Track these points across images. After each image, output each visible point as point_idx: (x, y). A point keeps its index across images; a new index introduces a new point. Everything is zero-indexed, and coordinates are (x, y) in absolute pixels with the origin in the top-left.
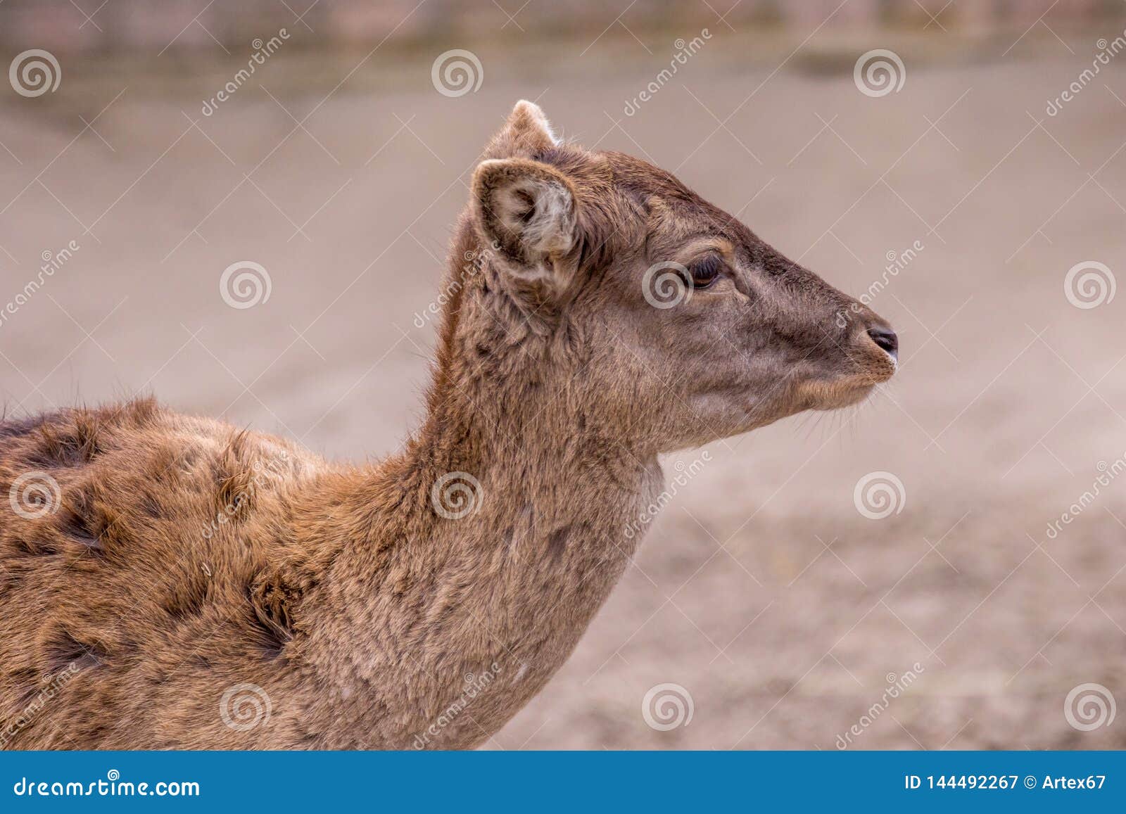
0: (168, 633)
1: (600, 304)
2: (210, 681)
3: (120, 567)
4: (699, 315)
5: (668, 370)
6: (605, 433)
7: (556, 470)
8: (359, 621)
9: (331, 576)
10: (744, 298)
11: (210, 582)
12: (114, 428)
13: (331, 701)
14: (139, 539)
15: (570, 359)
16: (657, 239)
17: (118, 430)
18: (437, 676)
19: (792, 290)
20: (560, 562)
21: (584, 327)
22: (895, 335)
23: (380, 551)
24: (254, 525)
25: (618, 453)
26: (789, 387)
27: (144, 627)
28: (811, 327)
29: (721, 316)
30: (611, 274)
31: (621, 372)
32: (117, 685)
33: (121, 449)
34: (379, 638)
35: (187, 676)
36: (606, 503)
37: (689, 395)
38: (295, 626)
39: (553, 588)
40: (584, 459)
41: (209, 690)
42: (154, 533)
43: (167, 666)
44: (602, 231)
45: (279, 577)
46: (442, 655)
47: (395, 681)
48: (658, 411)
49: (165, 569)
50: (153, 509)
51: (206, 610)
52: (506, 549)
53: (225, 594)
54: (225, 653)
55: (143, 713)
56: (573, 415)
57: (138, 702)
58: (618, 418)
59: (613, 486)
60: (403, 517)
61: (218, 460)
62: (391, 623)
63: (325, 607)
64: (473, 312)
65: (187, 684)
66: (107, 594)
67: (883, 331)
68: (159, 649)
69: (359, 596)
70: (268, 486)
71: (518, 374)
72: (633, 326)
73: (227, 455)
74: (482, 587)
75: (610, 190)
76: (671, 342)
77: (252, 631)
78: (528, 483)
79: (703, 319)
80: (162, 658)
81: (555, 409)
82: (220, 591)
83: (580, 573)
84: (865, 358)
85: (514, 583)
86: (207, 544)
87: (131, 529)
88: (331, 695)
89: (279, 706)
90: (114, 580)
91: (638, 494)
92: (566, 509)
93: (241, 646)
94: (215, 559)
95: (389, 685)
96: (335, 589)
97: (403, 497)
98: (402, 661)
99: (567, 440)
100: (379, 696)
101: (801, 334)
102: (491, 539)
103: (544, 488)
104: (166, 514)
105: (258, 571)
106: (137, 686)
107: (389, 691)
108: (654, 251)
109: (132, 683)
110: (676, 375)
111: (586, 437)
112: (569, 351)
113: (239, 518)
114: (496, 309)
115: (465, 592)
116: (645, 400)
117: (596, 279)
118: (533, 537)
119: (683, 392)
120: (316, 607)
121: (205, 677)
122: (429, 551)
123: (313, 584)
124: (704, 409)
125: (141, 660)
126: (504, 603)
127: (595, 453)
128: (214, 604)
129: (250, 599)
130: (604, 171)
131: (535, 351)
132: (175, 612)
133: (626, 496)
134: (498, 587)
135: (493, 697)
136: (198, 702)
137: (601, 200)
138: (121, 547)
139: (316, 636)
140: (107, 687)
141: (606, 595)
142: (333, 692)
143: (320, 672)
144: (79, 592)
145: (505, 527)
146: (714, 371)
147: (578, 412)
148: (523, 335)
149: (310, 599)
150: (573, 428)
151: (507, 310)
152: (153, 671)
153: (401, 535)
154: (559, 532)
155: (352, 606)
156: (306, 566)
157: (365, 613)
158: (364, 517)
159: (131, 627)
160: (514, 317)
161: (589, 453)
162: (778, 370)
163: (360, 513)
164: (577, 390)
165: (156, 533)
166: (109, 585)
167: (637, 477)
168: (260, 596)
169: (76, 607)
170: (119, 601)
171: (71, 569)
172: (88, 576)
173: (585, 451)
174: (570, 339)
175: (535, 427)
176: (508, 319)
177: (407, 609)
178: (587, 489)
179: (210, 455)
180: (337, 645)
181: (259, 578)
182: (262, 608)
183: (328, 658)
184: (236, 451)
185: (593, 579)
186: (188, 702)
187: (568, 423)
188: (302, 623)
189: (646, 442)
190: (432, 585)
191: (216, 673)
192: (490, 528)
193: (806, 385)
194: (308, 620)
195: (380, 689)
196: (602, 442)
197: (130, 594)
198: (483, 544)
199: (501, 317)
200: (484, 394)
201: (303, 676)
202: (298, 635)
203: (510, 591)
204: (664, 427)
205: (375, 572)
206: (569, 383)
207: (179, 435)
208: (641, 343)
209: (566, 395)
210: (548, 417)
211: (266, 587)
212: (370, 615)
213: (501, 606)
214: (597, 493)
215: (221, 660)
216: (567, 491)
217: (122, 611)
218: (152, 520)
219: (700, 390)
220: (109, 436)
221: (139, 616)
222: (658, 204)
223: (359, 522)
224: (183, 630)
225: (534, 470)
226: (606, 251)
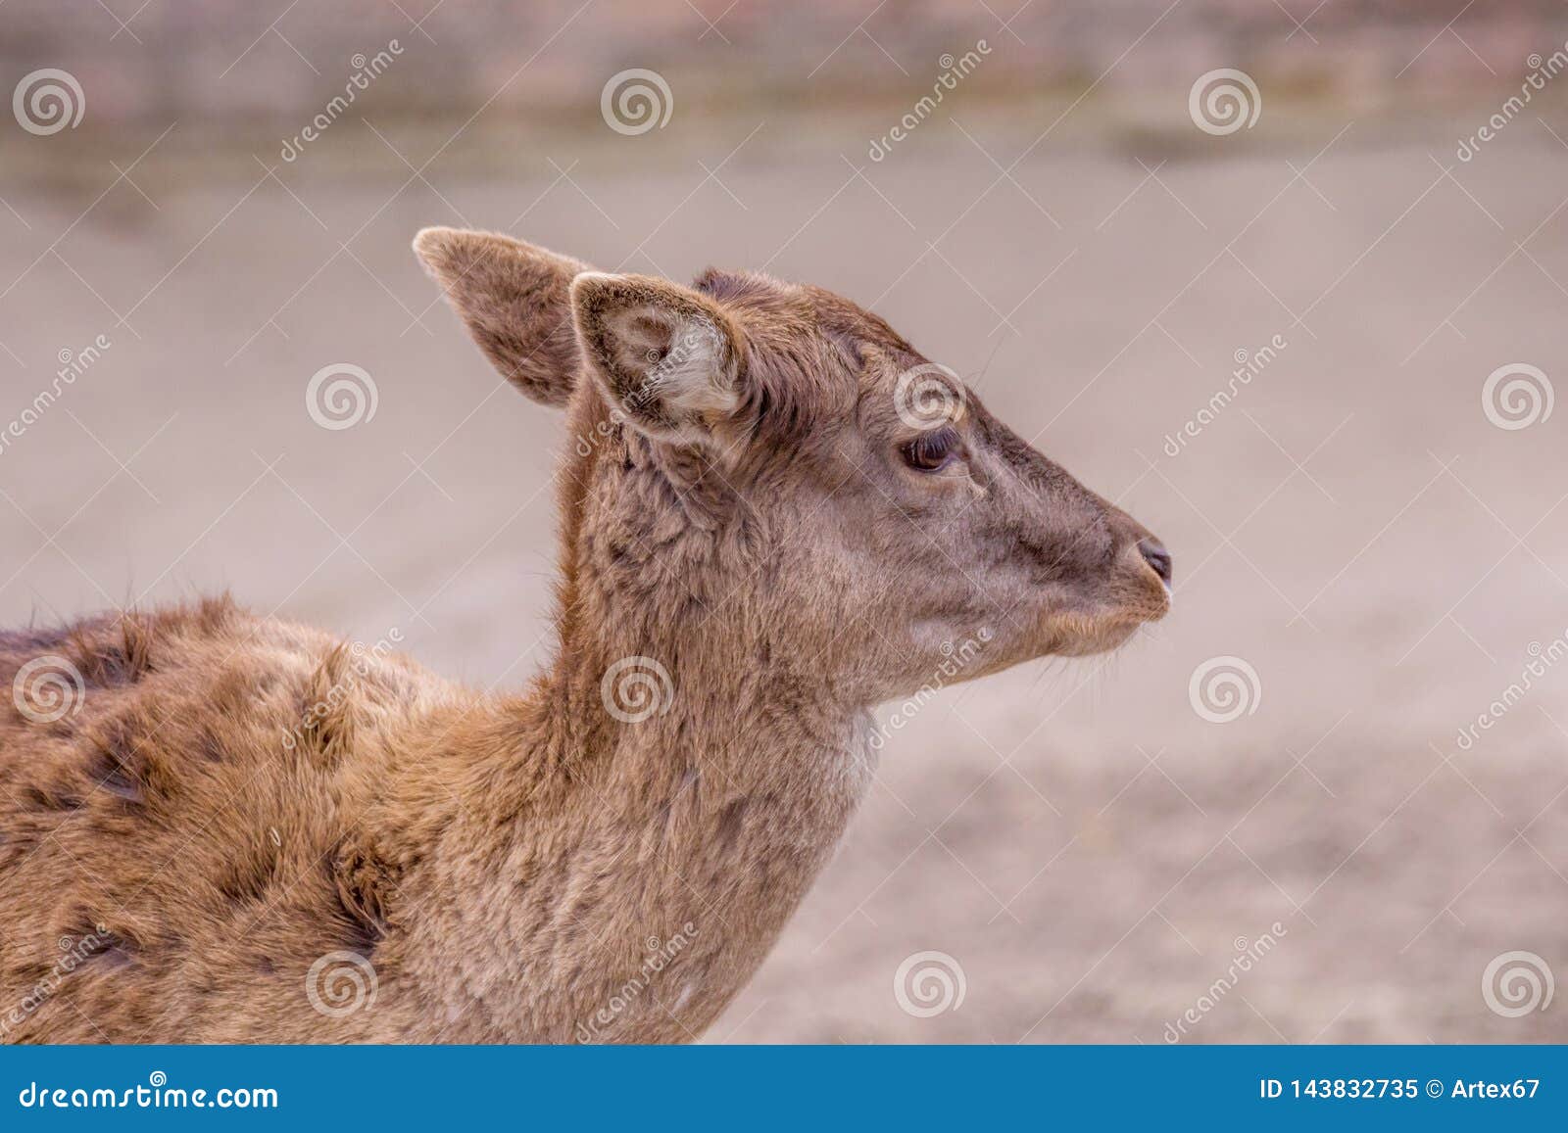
0: (222, 923)
1: (789, 489)
2: (274, 990)
3: (164, 830)
4: (925, 509)
5: (881, 583)
6: (796, 668)
7: (728, 722)
8: (471, 917)
9: (439, 851)
10: (981, 491)
11: (279, 853)
12: (174, 638)
13: (436, 1024)
14: (190, 791)
15: (747, 565)
16: (874, 399)
17: (178, 641)
18: (572, 999)
19: (1038, 486)
20: (734, 847)
21: (770, 519)
22: (1168, 558)
23: (501, 823)
24: (348, 776)
25: (813, 697)
26: (1035, 617)
27: (190, 914)
28: (1065, 538)
29: (953, 512)
30: (806, 449)
31: (821, 584)
32: (152, 993)
33: (179, 667)
34: (496, 943)
35: (243, 983)
36: (799, 766)
37: (908, 620)
38: (390, 920)
39: (725, 882)
40: (767, 706)
41: (273, 1003)
42: (211, 783)
43: (217, 968)
44: (795, 389)
45: (372, 848)
46: (576, 971)
47: (516, 1001)
48: (867, 639)
49: (224, 833)
50: (211, 749)
51: (270, 892)
52: (660, 830)
53: (298, 870)
54: (296, 953)
55: (184, 1033)
56: (752, 644)
57: (179, 1018)
58: (815, 648)
59: (808, 744)
60: (529, 778)
61: (305, 685)
62: (512, 921)
63: (430, 894)
64: (608, 498)
65: (244, 993)
66: (144, 867)
67: (1157, 550)
68: (208, 943)
69: (471, 882)
70: (369, 723)
71: (669, 585)
72: (834, 521)
73: (319, 677)
74: (628, 879)
75: (811, 333)
76: (886, 545)
77: (336, 924)
78: (691, 740)
79: (929, 515)
80: (211, 957)
81: (728, 637)
82: (290, 866)
83: (764, 865)
84: (1134, 584)
85: (674, 874)
86: (278, 801)
87: (181, 777)
88: (436, 1016)
89: (368, 1028)
90: (154, 847)
91: (846, 754)
92: (741, 774)
93: (318, 943)
94: (288, 821)
95: (509, 1007)
96: (442, 869)
97: (530, 753)
98: (525, 976)
99: (742, 680)
100: (495, 1021)
101: (1053, 546)
102: (639, 815)
103: (712, 747)
104: (230, 757)
105: (345, 840)
106: (178, 996)
107: (509, 1014)
108: (870, 417)
109: (172, 991)
110: (892, 591)
111: (771, 675)
112: (745, 553)
113: (329, 764)
114: (641, 493)
115: (604, 884)
116: (851, 623)
117: (783, 455)
118: (698, 814)
119: (900, 615)
120: (418, 894)
121: (267, 985)
122: (561, 826)
123: (417, 859)
124: (926, 641)
125: (184, 960)
126: (659, 903)
127: (782, 698)
128: (282, 884)
129: (332, 878)
130: (801, 307)
131: (698, 550)
132: (232, 894)
133: (828, 757)
134: (650, 881)
135: (649, 1029)
136: (257, 1019)
137: (797, 346)
138: (166, 802)
139: (418, 934)
140: (138, 994)
141: (805, 891)
142: (439, 1012)
143: (422, 985)
144: (106, 861)
145: (656, 799)
146: (939, 589)
147: (760, 640)
148: (680, 528)
149: (411, 880)
150: (752, 662)
151: (656, 492)
152: (199, 974)
153: (525, 804)
154: (732, 806)
155: (463, 896)
156: (408, 833)
157: (479, 907)
158: (482, 777)
159: (173, 914)
160: (665, 505)
161: (773, 697)
162: (1022, 594)
163: (477, 771)
164: (760, 608)
165: (214, 783)
166: (146, 853)
167: (842, 730)
168: (346, 874)
169: (103, 882)
170: (159, 876)
171: (99, 829)
172: (121, 839)
173: (768, 695)
174: (747, 537)
175: (698, 663)
176: (658, 506)
177: (531, 905)
178: (772, 750)
179: (295, 678)
180: (444, 949)
181: (344, 850)
182: (349, 892)
183: (432, 967)
184: (331, 672)
185: (782, 873)
186: (243, 1019)
187: (743, 656)
188: (400, 915)
189: (852, 683)
190: (562, 871)
191: (283, 980)
192: (636, 799)
193: (1056, 617)
194: (408, 913)
195: (498, 1011)
196: (793, 681)
197: (175, 868)
198: (629, 820)
199: (648, 504)
200: (617, 613)
201: (401, 990)
202: (394, 932)
203: (668, 886)
204: (875, 663)
205: (493, 851)
206: (746, 598)
207: (257, 650)
208: (846, 543)
209: (744, 616)
210: (716, 648)
211: (354, 861)
212: (485, 913)
213: (656, 905)
214: (785, 755)
215: (289, 963)
216: (742, 751)
217: (163, 891)
218: (210, 765)
219: (922, 614)
220: (167, 648)
221: (185, 899)
222: (874, 353)
223: (475, 781)
224: (241, 919)
225: (699, 722)
226: (800, 418)
